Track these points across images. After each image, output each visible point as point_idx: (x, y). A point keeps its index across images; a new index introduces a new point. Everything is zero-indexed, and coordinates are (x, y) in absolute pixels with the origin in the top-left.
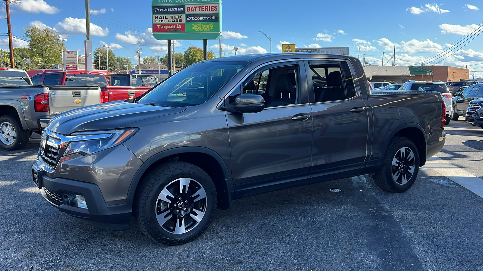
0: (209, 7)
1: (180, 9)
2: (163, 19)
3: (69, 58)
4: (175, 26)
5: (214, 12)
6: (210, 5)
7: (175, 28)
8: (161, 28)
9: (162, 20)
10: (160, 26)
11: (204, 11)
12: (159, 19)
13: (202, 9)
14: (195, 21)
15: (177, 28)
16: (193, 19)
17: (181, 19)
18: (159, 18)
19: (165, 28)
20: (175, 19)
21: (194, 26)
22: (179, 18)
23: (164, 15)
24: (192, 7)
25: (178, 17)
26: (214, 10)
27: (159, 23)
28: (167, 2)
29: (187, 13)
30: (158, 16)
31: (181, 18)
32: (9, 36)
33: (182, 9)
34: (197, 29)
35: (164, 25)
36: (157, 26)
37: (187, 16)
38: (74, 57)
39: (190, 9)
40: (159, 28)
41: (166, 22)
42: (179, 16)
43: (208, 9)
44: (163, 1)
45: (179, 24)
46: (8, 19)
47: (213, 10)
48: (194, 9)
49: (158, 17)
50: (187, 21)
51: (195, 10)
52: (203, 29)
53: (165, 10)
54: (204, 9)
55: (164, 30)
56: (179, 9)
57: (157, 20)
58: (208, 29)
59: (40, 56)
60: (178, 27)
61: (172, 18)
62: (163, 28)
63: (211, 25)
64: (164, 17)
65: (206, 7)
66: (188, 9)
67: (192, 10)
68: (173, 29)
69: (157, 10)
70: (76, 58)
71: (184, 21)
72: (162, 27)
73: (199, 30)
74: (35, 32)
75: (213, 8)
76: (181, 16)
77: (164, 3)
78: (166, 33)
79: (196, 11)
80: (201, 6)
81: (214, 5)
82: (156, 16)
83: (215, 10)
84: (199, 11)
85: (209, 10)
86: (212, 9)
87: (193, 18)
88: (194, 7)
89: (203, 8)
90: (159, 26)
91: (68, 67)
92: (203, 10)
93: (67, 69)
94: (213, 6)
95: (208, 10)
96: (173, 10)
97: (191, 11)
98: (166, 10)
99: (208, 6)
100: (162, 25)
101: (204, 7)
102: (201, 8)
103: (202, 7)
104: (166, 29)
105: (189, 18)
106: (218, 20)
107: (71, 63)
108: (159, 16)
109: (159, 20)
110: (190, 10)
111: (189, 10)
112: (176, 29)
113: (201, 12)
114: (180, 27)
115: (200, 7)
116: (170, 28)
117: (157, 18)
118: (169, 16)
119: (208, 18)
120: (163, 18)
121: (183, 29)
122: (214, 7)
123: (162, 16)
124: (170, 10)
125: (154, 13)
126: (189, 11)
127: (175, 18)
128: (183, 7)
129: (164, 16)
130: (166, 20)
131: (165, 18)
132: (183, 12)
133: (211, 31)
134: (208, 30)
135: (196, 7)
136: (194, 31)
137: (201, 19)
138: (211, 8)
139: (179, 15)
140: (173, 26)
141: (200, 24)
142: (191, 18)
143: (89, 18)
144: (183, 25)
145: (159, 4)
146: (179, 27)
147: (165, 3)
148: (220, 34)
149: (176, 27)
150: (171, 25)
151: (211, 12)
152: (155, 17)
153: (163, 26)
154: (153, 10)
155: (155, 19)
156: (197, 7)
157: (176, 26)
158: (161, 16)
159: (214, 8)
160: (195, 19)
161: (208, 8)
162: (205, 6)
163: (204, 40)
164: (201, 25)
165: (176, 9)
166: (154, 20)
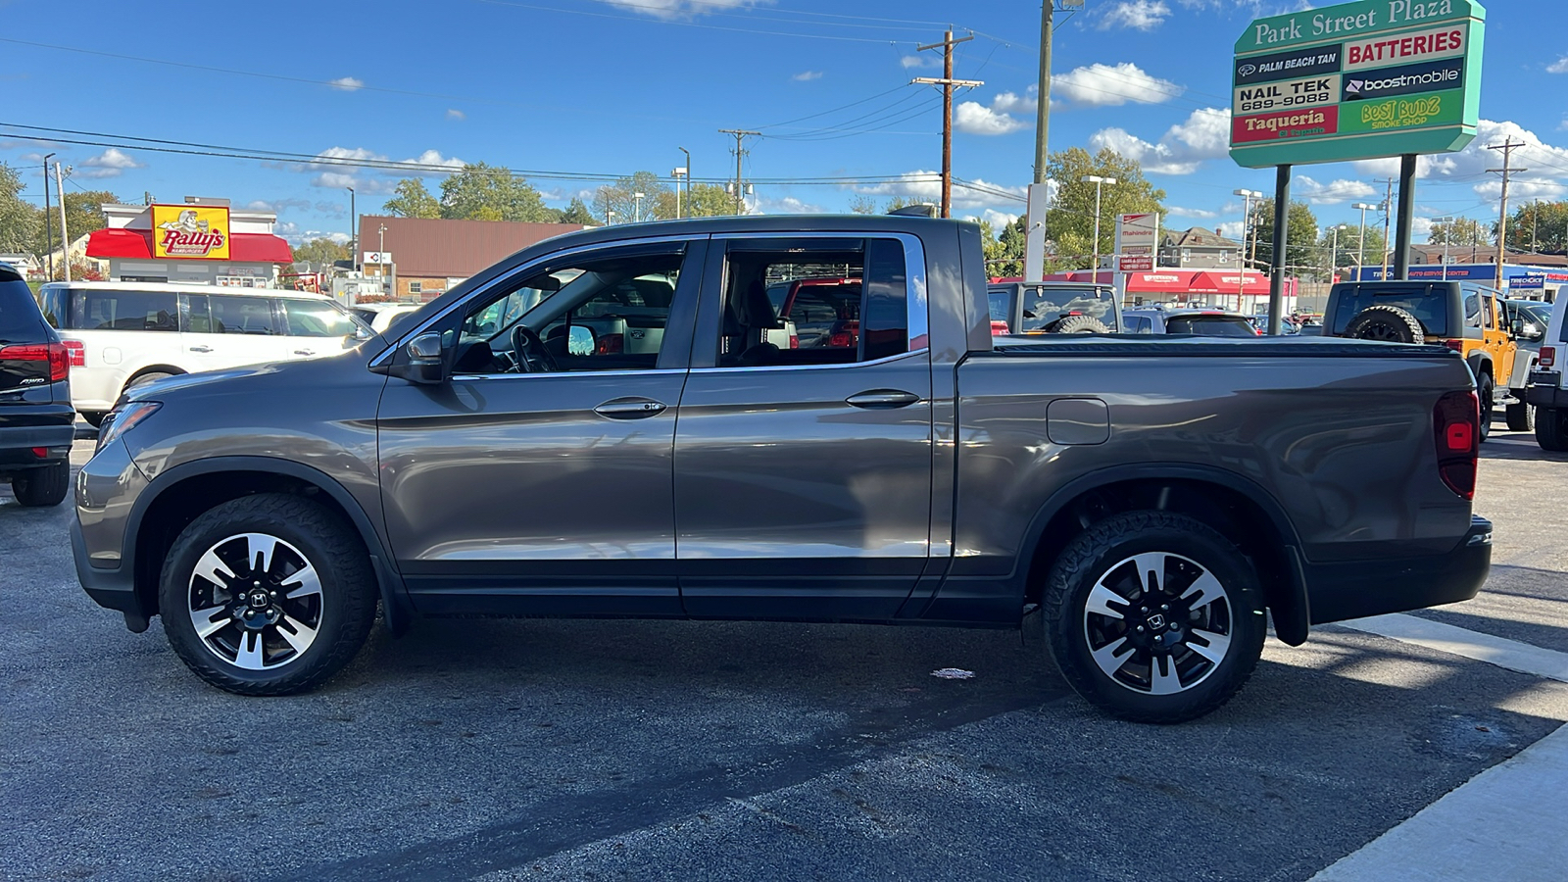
0: (1431, 37)
1: (1324, 59)
2: (1266, 98)
3: (1131, 234)
4: (1303, 117)
5: (1448, 54)
6: (1435, 32)
7: (1302, 122)
8: (1258, 127)
9: (1263, 100)
10: (1255, 120)
11: (1409, 53)
12: (1255, 97)
13: (1403, 47)
14: (1374, 94)
15: (1310, 122)
16: (1369, 86)
17: (1327, 91)
18: (1253, 96)
19: (1269, 126)
20: (1306, 94)
21: (1370, 112)
22: (1319, 89)
23: (1269, 86)
24: (1369, 47)
25: (1316, 84)
26: (1448, 48)
27: (1252, 111)
28: (1282, 38)
29: (1347, 67)
30: (1250, 88)
31: (1327, 88)
32: (944, 181)
33: (1332, 58)
34: (1380, 120)
35: (1266, 117)
36: (1247, 121)
37: (1347, 79)
38: (1145, 233)
39: (1361, 54)
40: (1251, 128)
41: (1275, 108)
42: (1319, 82)
43: (1426, 46)
44: (1272, 39)
45: (1317, 110)
46: (945, 135)
47: (1445, 48)
48: (1375, 51)
49: (1250, 92)
50: (1347, 97)
51: (1376, 55)
52: (1401, 117)
53: (1274, 67)
54: (1412, 49)
55: (1266, 134)
56: (1321, 59)
57: (1249, 101)
58: (1418, 116)
59: (1080, 233)
60: (1314, 118)
61: (1296, 92)
62: (1263, 127)
63: (1432, 103)
64: (1269, 89)
65: (1417, 39)
66: (1352, 55)
67: (1368, 57)
68: (1298, 127)
69: (1250, 71)
70: (1150, 233)
71: (1334, 97)
72: (1262, 125)
73: (1387, 124)
74: (1074, 161)
75: (1445, 41)
76: (1326, 81)
77: (1274, 45)
78: (1273, 143)
79: (1380, 58)
80: (1400, 37)
81: (1449, 30)
82: (1246, 89)
83: (1451, 46)
84: (1392, 56)
85: (1430, 50)
86: (1441, 45)
87: (1371, 85)
88: (1376, 45)
89: (1406, 44)
90: (1251, 121)
91: (1126, 261)
92: (1406, 50)
93: (1122, 269)
94: (1445, 34)
95: (1427, 50)
96: (1300, 63)
97: (1363, 61)
98: (1279, 66)
99: (1426, 34)
100: (1260, 117)
101: (1410, 40)
102: (1398, 47)
103: (1404, 41)
104: (1274, 129)
105: (1354, 87)
106: (1459, 83)
107: (1136, 250)
108: (1254, 89)
109: (1252, 101)
110: (1359, 57)
111: (1355, 58)
112: (1307, 126)
113: (1399, 60)
114: (1321, 120)
115: (1397, 42)
116: (1286, 124)
117: (1249, 98)
118: (1285, 87)
119: (1421, 80)
120: (1266, 94)
121: (1330, 125)
122: (1447, 38)
123: (1264, 87)
124: (1290, 64)
125: (1239, 81)
126: (1357, 61)
127: (1306, 90)
128: (1337, 49)
129: (1272, 86)
130: (1276, 99)
131: (1275, 95)
132: (1335, 67)
133: (1431, 121)
134: (1417, 121)
135: (1380, 46)
136: (1368, 126)
137: (1394, 83)
138: (1438, 42)
139: (1319, 79)
140: (1297, 118)
141: (1389, 104)
142: (1359, 84)
143: (1045, 118)
144: (1330, 113)
145: (1260, 48)
146: (1316, 121)
147: (1280, 43)
148: (1465, 130)
149: (1306, 120)
150: (1290, 114)
151: (1435, 56)
152: (1243, 93)
153: (1263, 121)
154: (1237, 70)
155: (1242, 99)
156: (1384, 44)
157: (1306, 117)
158: (1259, 87)
159: (1449, 41)
160: (1374, 85)
161: (1424, 43)
162: (1413, 35)
163: (1403, 156)
164: (1396, 106)
165: (1312, 61)
166: (1239, 103)
